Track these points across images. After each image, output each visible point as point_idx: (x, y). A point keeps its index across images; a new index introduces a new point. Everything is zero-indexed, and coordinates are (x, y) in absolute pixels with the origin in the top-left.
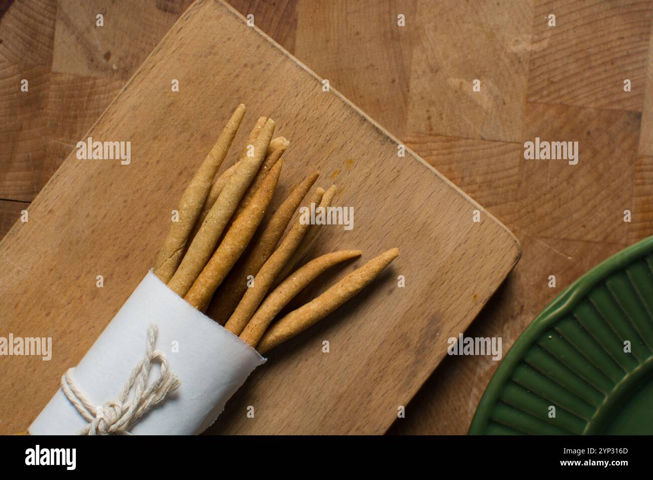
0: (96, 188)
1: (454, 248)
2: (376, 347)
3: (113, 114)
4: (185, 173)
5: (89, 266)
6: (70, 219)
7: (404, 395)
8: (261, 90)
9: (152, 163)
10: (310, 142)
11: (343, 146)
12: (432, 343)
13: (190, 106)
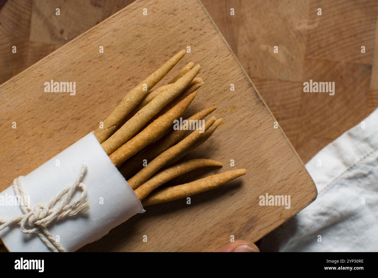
1: (279, 181)
2: (211, 225)
3: (101, 29)
4: (132, 81)
5: (53, 117)
9: (114, 67)
11: (233, 97)
12: (247, 234)
13: (149, 41)
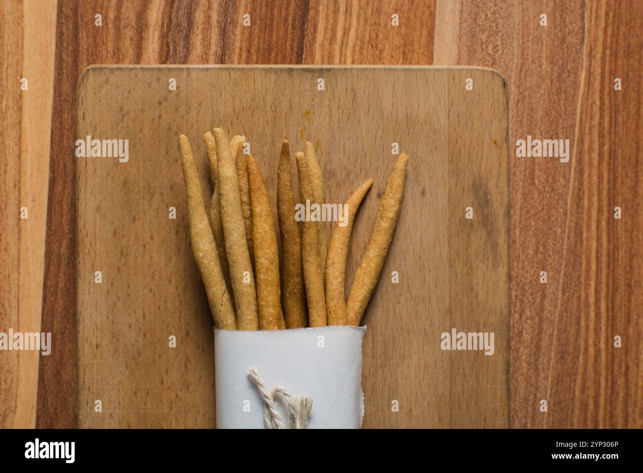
0: (119, 298)
1: (447, 117)
2: (447, 248)
3: (84, 228)
5: (163, 366)
6: (118, 340)
7: (500, 269)
8: (188, 112)
9: (148, 242)
10: (261, 124)
11: (291, 105)
12: (490, 208)
13: (140, 172)
